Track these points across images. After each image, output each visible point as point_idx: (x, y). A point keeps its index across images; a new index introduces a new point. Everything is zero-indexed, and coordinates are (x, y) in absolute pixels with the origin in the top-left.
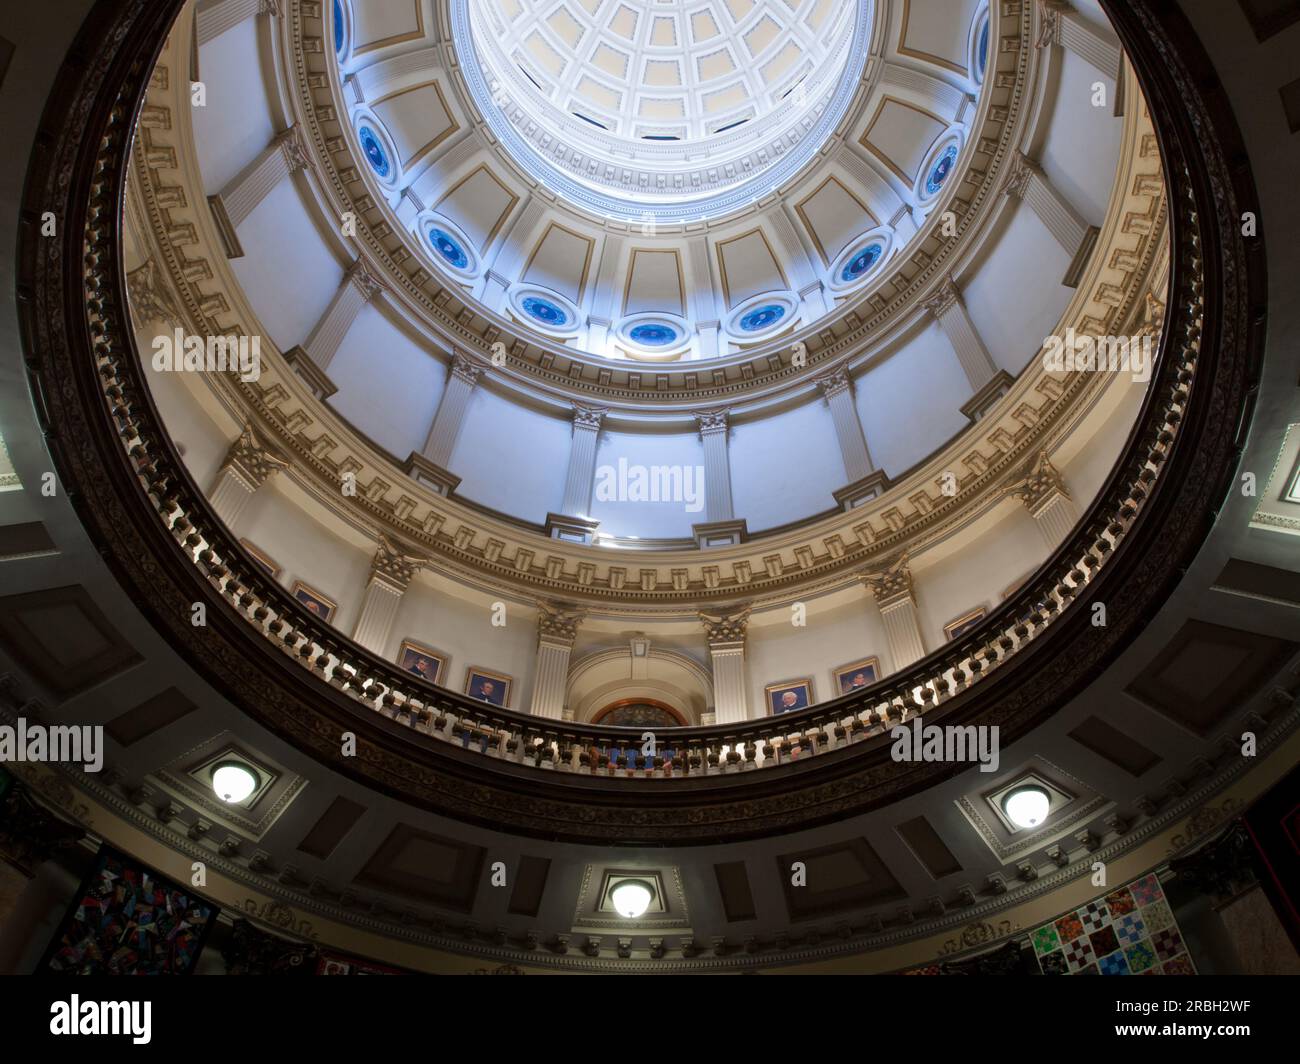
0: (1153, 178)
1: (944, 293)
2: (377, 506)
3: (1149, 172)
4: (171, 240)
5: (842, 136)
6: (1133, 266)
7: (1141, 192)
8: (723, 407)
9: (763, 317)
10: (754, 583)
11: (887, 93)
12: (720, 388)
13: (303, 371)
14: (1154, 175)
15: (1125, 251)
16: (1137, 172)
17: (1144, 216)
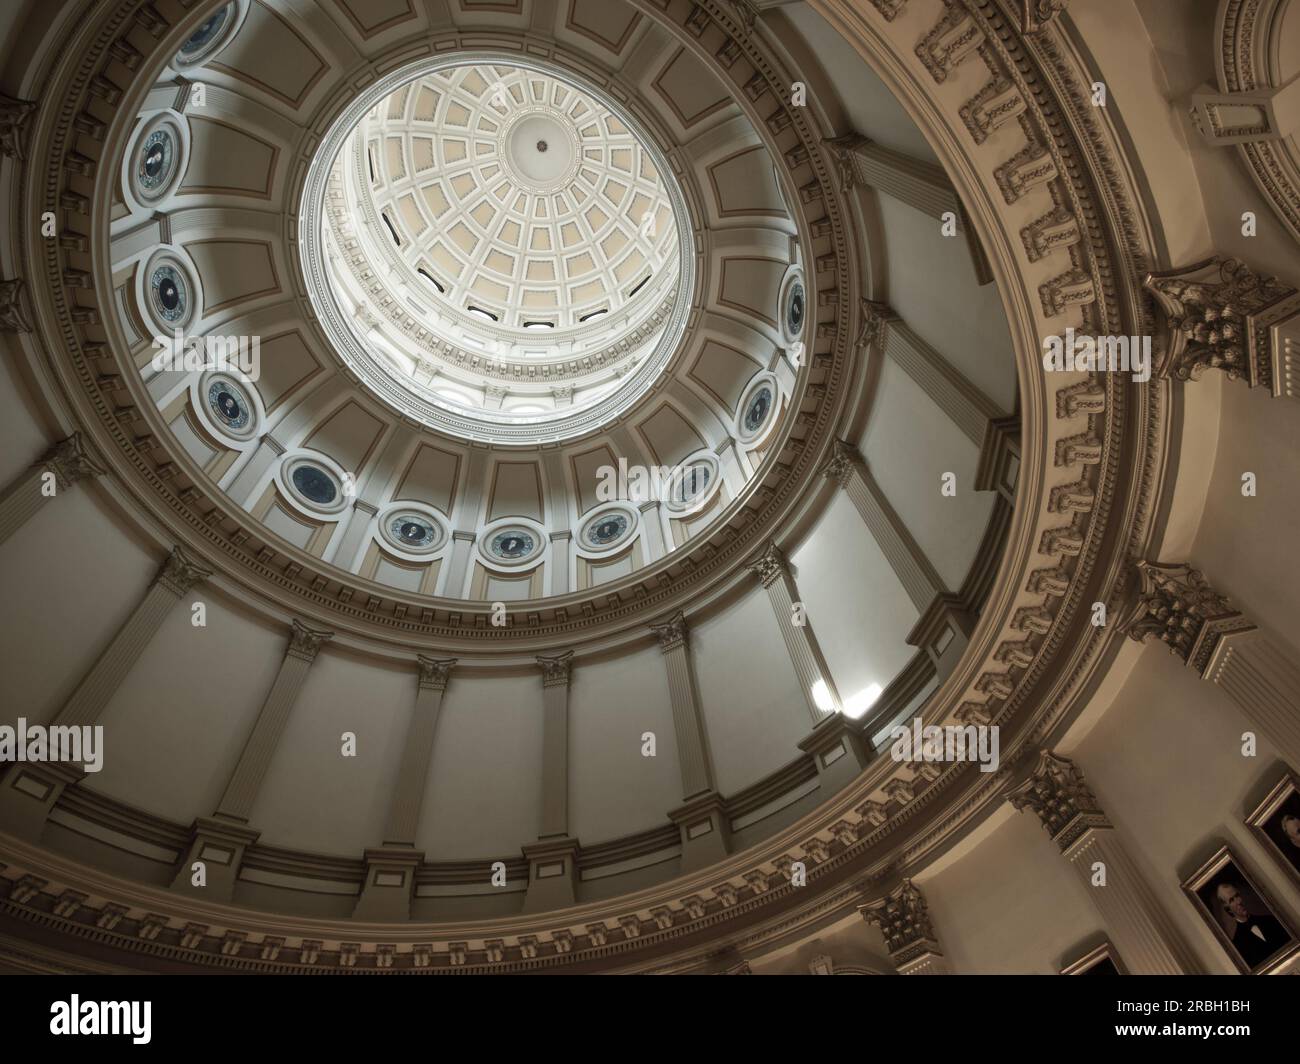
0: (991, 93)
1: (871, 320)
2: (504, 964)
3: (975, 89)
4: (146, 938)
5: (703, 227)
6: (1071, 233)
7: (990, 130)
8: (768, 542)
9: (758, 408)
10: (893, 819)
11: (707, 164)
12: (755, 523)
13: (383, 868)
14: (990, 86)
15: (1038, 222)
16: (956, 108)
17: (1027, 154)
